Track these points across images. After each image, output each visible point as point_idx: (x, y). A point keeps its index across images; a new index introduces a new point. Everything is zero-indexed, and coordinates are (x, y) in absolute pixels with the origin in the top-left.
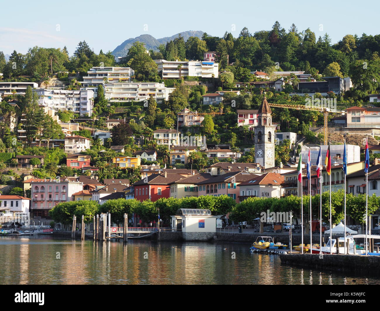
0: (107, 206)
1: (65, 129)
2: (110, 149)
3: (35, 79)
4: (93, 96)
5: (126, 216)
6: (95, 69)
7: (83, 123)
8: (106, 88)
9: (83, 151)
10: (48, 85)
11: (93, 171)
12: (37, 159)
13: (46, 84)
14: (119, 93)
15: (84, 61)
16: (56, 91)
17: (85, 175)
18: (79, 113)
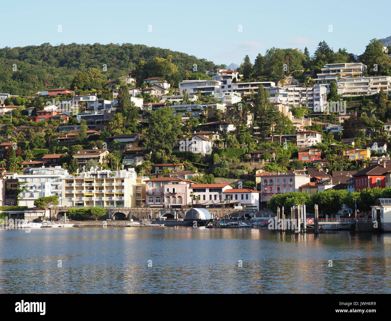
0: (316, 197)
1: (298, 125)
2: (341, 142)
3: (272, 79)
4: (326, 92)
5: (316, 207)
6: (328, 66)
7: (315, 118)
8: (339, 84)
9: (314, 145)
10: (284, 84)
11: (324, 164)
12: (268, 154)
13: (282, 82)
14: (351, 88)
15: (320, 59)
16: (290, 89)
17: (315, 168)
18: (313, 109)
